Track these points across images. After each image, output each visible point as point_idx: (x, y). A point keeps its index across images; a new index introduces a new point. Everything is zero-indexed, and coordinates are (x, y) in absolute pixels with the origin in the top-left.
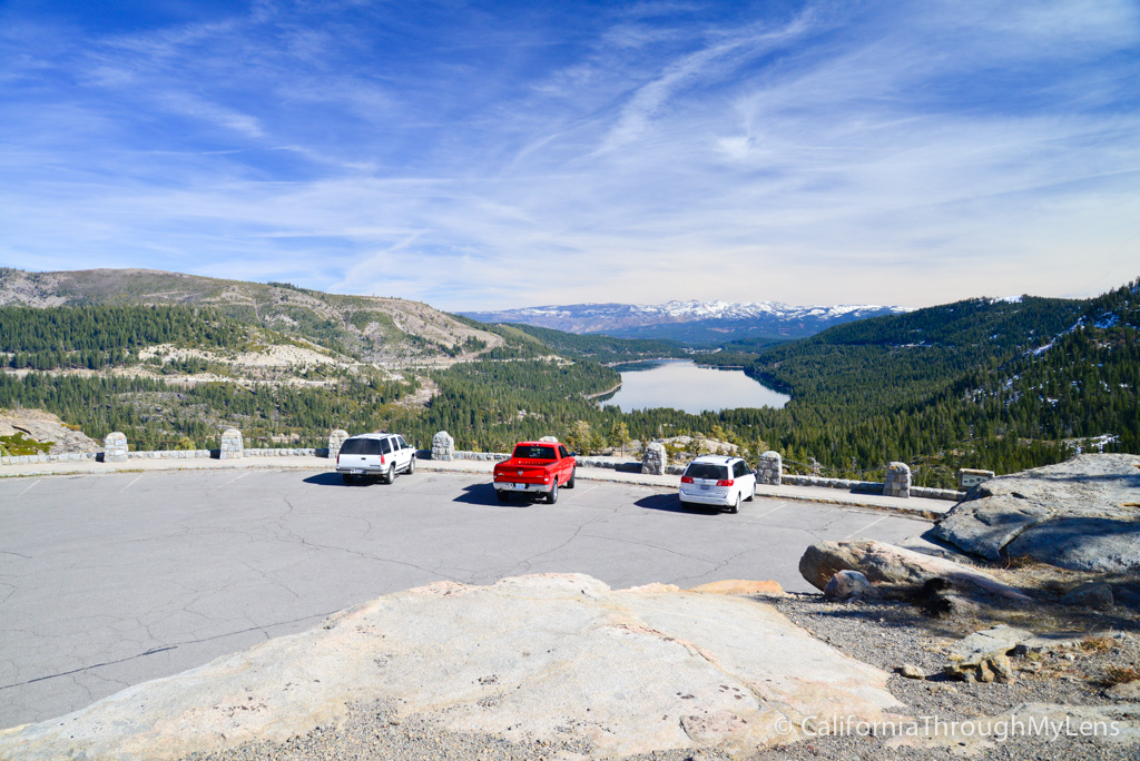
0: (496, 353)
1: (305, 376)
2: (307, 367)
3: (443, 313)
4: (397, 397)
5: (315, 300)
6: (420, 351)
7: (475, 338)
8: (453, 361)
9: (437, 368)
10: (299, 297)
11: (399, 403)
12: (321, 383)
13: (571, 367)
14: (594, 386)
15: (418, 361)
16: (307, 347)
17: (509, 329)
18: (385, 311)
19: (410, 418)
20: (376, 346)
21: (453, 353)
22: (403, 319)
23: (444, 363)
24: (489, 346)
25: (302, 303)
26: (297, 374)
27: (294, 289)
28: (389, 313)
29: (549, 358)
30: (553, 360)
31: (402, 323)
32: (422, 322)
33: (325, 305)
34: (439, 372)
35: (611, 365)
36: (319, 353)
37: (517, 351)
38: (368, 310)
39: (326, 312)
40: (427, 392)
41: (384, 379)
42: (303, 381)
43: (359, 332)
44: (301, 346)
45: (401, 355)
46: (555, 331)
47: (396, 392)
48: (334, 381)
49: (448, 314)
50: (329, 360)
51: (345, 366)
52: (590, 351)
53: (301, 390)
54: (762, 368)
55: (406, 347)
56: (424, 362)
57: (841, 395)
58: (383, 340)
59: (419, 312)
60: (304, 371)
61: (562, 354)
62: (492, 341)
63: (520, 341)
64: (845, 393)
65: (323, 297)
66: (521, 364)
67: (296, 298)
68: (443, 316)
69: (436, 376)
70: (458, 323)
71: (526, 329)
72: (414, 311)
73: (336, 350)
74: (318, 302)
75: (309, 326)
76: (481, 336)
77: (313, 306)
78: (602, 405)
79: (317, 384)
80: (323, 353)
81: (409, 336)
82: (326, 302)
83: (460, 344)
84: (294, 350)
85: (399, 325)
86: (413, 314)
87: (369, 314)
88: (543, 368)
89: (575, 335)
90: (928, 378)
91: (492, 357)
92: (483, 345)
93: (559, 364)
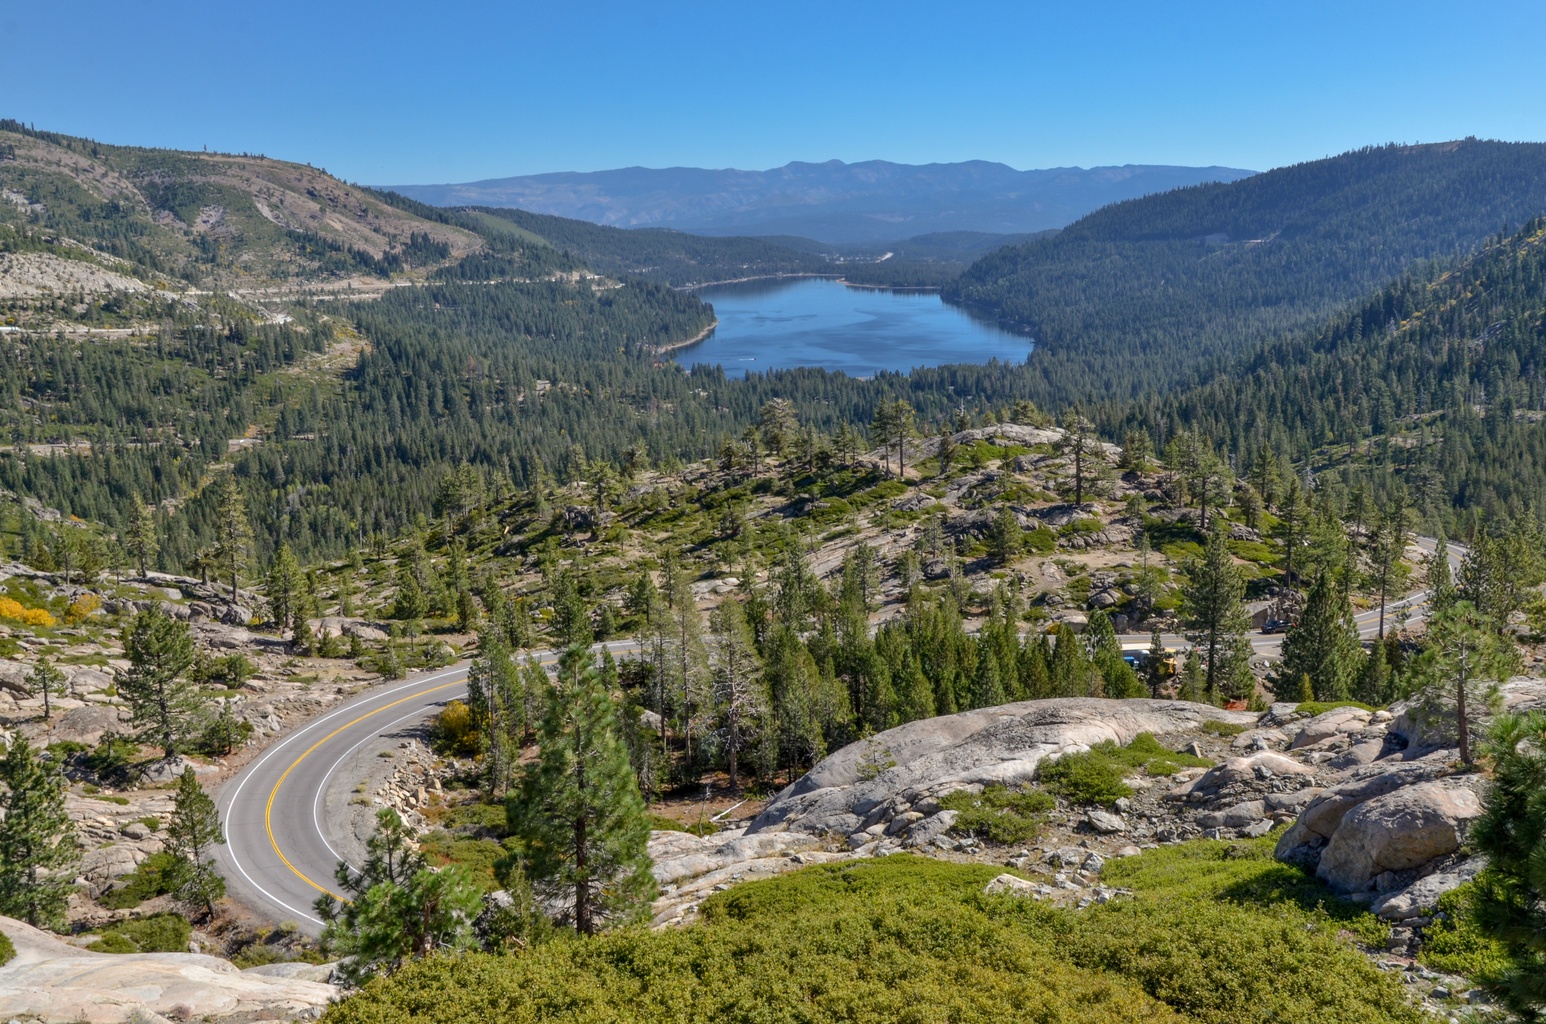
0: (470, 267)
1: (83, 318)
2: (87, 299)
3: (354, 186)
4: (289, 358)
5: (76, 157)
6: (316, 264)
7: (425, 237)
8: (385, 285)
9: (355, 298)
10: (40, 151)
11: (294, 371)
12: (123, 332)
13: (617, 292)
14: (666, 328)
15: (314, 286)
16: (83, 257)
17: (489, 221)
18: (235, 182)
19: (320, 398)
20: (224, 255)
21: (384, 268)
22: (274, 200)
23: (367, 288)
24: (454, 253)
25: (49, 163)
26: (66, 313)
27: (27, 132)
28: (244, 186)
29: (575, 276)
30: (583, 279)
31: (273, 207)
32: (314, 206)
33: (100, 170)
34: (359, 306)
35: (689, 287)
36: (107, 268)
37: (510, 262)
38: (198, 179)
39: (107, 185)
40: (346, 349)
41: (259, 323)
42: (82, 329)
43: (184, 225)
44: (68, 254)
45: (279, 274)
46: (578, 223)
47: (285, 349)
48: (148, 329)
49: (366, 190)
50: (134, 285)
51: (170, 296)
52: (646, 261)
53: (81, 347)
54: (977, 289)
55: (287, 257)
56: (328, 287)
57: (1129, 337)
58: (239, 242)
59: (305, 184)
60: (79, 309)
61: (596, 267)
62: (461, 244)
63: (513, 244)
64: (1137, 332)
65: (94, 150)
66: (520, 289)
67: (34, 153)
68: (359, 195)
69: (360, 316)
70: (389, 209)
71: (520, 217)
72: (295, 183)
73: (144, 263)
74: (84, 162)
75: (71, 212)
76: (439, 233)
77: (76, 170)
78: (687, 366)
79: (115, 334)
80: (116, 269)
81: (290, 234)
82: (105, 162)
83: (398, 250)
84: (53, 263)
85: (266, 211)
86: (293, 189)
87: (203, 189)
88: (566, 295)
89: (614, 230)
90: (1292, 302)
91: (463, 276)
92: (442, 251)
93: (594, 288)
